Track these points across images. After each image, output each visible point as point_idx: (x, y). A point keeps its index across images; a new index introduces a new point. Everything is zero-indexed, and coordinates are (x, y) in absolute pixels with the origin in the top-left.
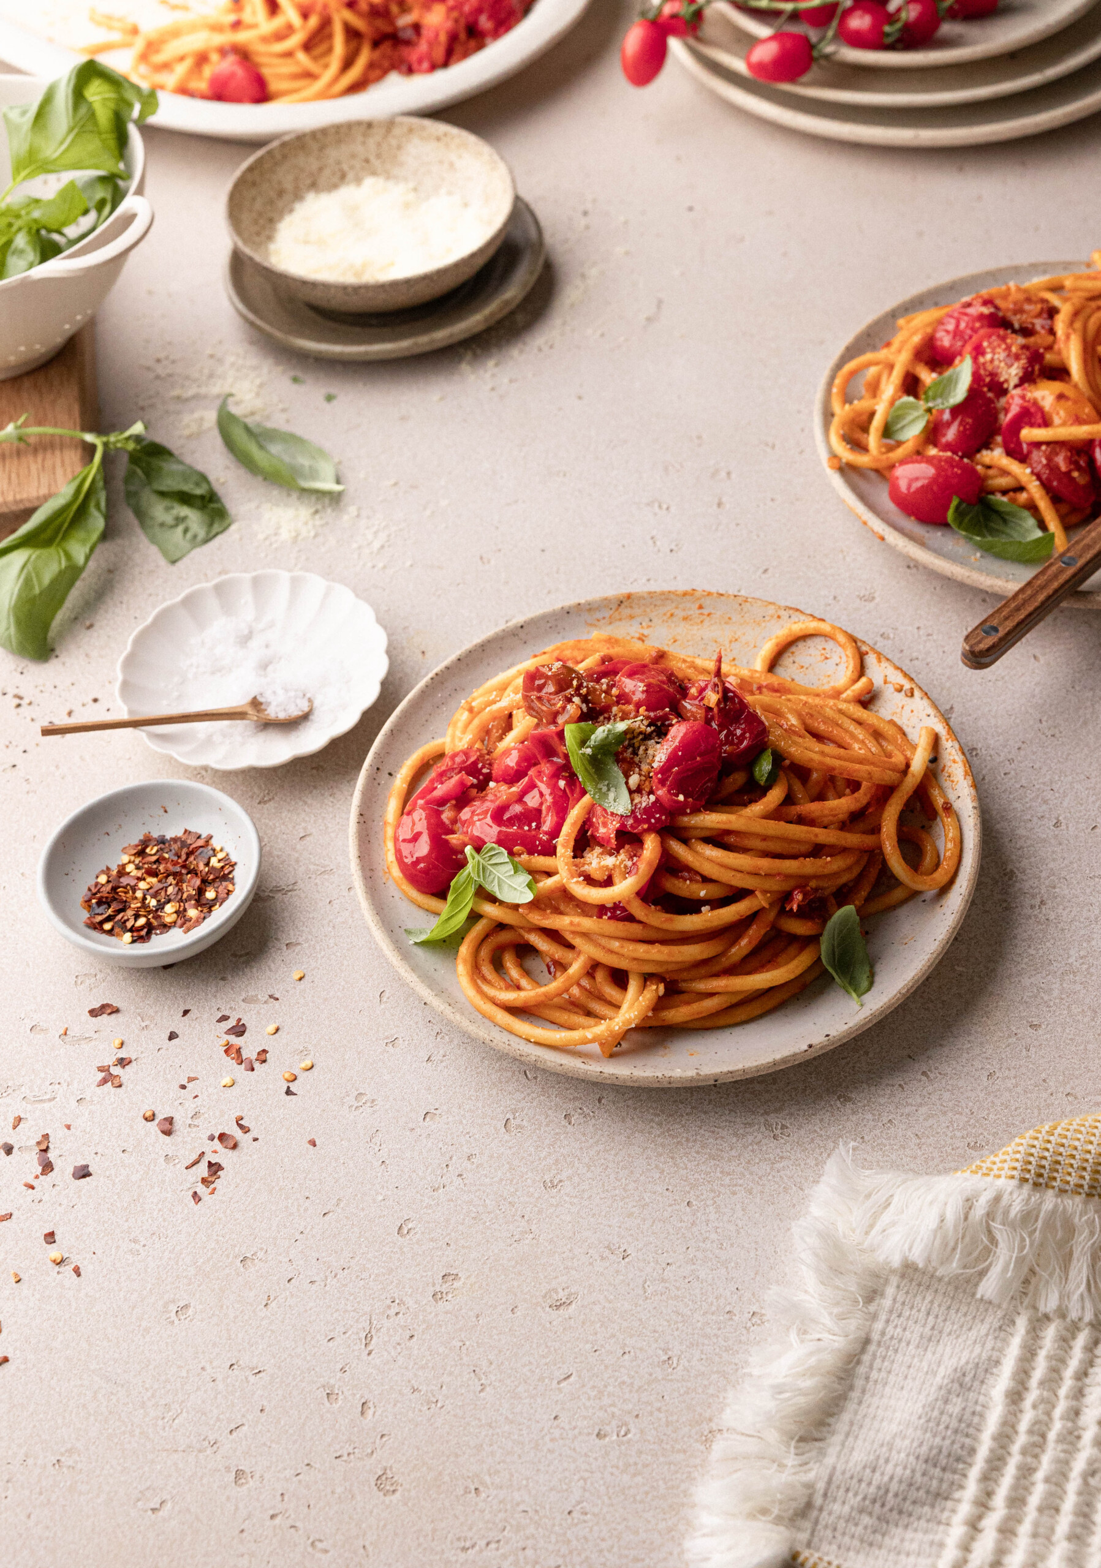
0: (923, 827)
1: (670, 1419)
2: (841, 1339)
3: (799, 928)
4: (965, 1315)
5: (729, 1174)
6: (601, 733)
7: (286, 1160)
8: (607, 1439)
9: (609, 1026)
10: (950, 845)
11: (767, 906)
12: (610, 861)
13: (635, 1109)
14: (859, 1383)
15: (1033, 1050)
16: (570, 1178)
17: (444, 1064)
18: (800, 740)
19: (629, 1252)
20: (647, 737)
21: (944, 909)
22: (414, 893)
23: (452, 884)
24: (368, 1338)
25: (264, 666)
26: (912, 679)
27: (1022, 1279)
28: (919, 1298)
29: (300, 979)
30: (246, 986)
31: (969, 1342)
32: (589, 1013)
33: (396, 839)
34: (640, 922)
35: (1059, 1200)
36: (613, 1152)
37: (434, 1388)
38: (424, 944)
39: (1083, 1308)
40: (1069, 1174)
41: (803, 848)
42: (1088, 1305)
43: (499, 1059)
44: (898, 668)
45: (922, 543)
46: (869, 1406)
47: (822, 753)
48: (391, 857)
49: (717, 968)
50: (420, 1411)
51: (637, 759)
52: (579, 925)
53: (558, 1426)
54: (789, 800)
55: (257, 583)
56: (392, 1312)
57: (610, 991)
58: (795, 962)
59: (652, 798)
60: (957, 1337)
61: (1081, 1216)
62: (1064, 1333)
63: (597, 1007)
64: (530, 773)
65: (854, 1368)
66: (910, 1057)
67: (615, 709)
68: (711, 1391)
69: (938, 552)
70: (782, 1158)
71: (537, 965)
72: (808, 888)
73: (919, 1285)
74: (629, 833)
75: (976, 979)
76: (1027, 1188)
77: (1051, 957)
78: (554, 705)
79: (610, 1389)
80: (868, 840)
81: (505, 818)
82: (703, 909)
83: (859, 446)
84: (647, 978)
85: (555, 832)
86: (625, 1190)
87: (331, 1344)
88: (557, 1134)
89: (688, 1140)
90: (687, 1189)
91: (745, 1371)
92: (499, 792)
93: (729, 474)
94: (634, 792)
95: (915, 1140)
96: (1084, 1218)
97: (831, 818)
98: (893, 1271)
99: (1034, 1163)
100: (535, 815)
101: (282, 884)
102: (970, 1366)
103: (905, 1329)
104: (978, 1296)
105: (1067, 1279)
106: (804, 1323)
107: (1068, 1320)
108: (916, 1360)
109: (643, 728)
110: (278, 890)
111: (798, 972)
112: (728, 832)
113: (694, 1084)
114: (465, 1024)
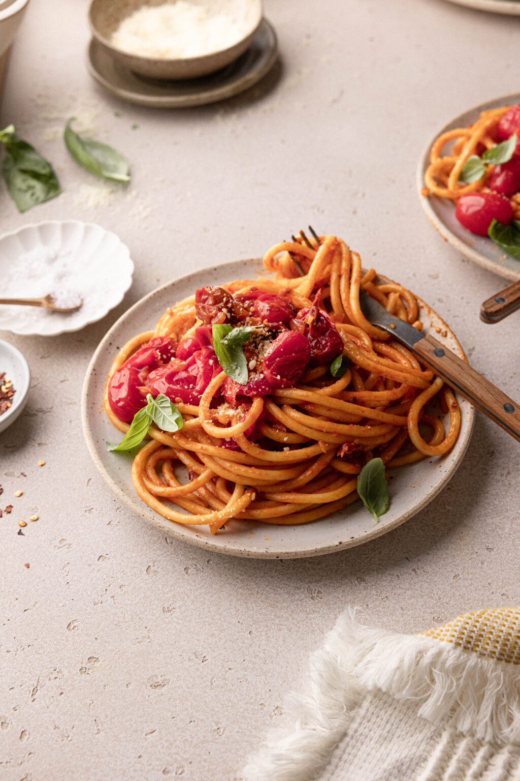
0: (439, 417)
1: (211, 767)
2: (327, 731)
3: (345, 468)
4: (411, 726)
5: (279, 617)
6: (235, 331)
7: (9, 574)
8: (169, 775)
9: (216, 515)
10: (452, 430)
11: (325, 452)
12: (231, 412)
13: (229, 569)
14: (335, 761)
15: (486, 564)
16: (180, 607)
17: (118, 527)
18: (366, 353)
19: (207, 658)
20: (265, 338)
21: (442, 469)
22: (116, 420)
23: (135, 416)
24: (35, 690)
25: (60, 277)
26: (447, 326)
27: (450, 707)
28: (383, 712)
29: (42, 465)
30: (9, 466)
31: (410, 744)
32: (209, 507)
33: (109, 386)
34: (244, 452)
35: (479, 660)
36: (210, 595)
37: (68, 727)
38: (116, 452)
39: (486, 731)
40: (488, 644)
41: (354, 419)
42: (490, 730)
43: (151, 529)
44: (440, 318)
45: (470, 245)
46: (338, 777)
47: (378, 363)
48: (106, 397)
49: (289, 487)
50: (57, 741)
51: (257, 351)
52: (206, 450)
53: (140, 762)
54: (351, 387)
55: (65, 228)
56: (53, 677)
57: (223, 494)
58: (340, 490)
59: (262, 376)
60: (404, 739)
61: (492, 672)
62: (472, 746)
63: (214, 503)
64: (194, 354)
65: (333, 750)
66: (407, 558)
67: (248, 319)
68: (241, 753)
69: (481, 253)
70: (314, 611)
71: (182, 473)
72: (353, 444)
73: (385, 703)
74: (245, 396)
75: (458, 515)
76: (460, 649)
77: (508, 507)
78: (211, 312)
79: (177, 743)
80: (399, 420)
81: (174, 380)
82: (285, 449)
83: (442, 183)
84: (246, 488)
85: (201, 392)
86: (212, 619)
87: (11, 692)
88: (178, 579)
89: (258, 593)
90: (251, 623)
91: (263, 743)
92: (176, 363)
93: (364, 195)
94: (252, 371)
95: (400, 611)
96: (493, 674)
97: (376, 403)
98: (369, 692)
99: (466, 634)
100: (192, 380)
101: (44, 407)
102: (407, 759)
103: (370, 730)
104: (418, 715)
105: (478, 712)
106: (306, 717)
107: (475, 738)
108: (373, 751)
109: (264, 332)
110: (41, 411)
111: (341, 496)
112: (307, 403)
113: (264, 558)
114: (129, 502)
